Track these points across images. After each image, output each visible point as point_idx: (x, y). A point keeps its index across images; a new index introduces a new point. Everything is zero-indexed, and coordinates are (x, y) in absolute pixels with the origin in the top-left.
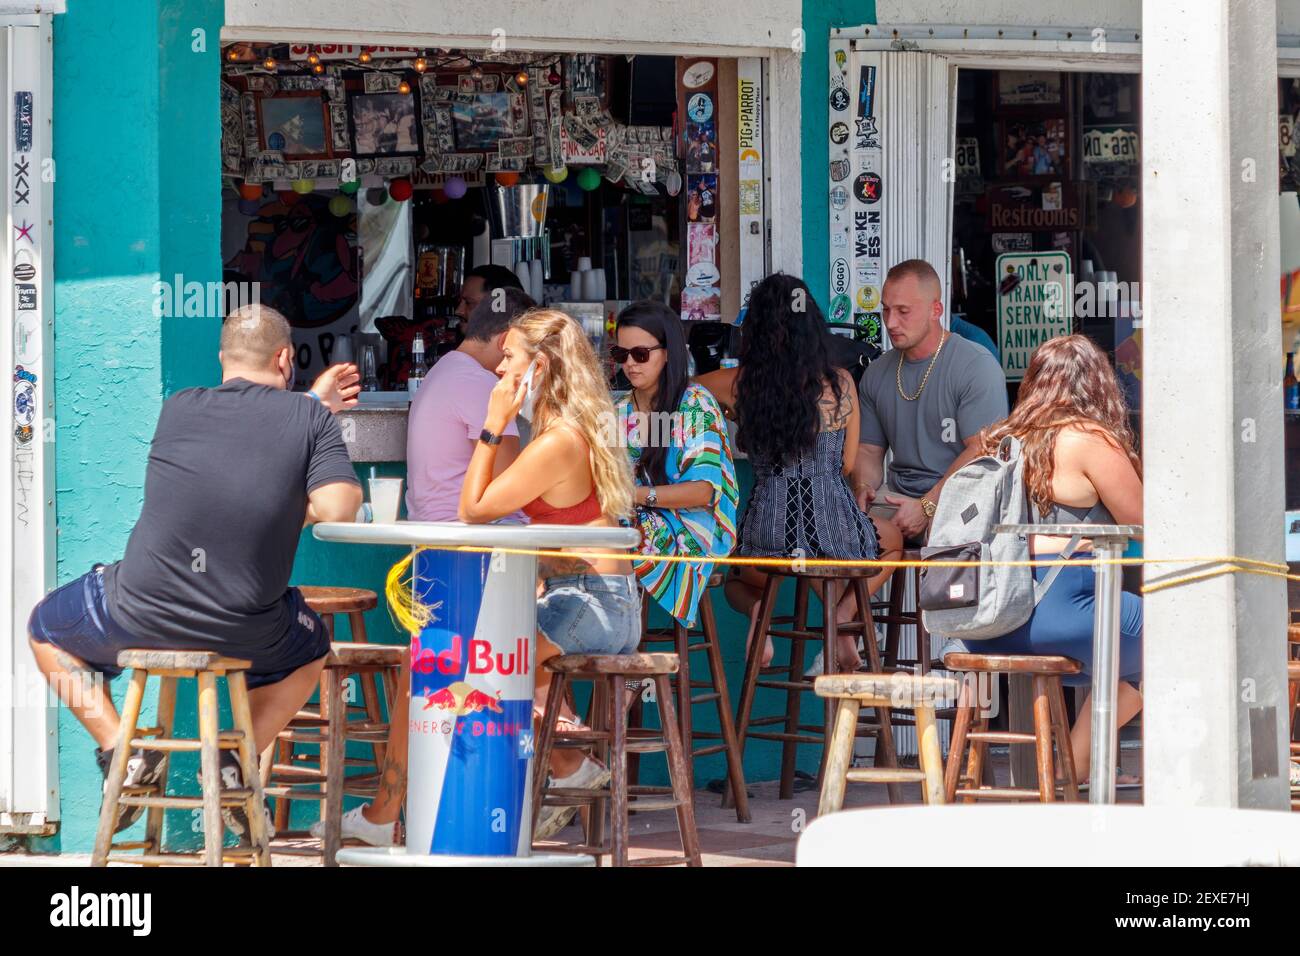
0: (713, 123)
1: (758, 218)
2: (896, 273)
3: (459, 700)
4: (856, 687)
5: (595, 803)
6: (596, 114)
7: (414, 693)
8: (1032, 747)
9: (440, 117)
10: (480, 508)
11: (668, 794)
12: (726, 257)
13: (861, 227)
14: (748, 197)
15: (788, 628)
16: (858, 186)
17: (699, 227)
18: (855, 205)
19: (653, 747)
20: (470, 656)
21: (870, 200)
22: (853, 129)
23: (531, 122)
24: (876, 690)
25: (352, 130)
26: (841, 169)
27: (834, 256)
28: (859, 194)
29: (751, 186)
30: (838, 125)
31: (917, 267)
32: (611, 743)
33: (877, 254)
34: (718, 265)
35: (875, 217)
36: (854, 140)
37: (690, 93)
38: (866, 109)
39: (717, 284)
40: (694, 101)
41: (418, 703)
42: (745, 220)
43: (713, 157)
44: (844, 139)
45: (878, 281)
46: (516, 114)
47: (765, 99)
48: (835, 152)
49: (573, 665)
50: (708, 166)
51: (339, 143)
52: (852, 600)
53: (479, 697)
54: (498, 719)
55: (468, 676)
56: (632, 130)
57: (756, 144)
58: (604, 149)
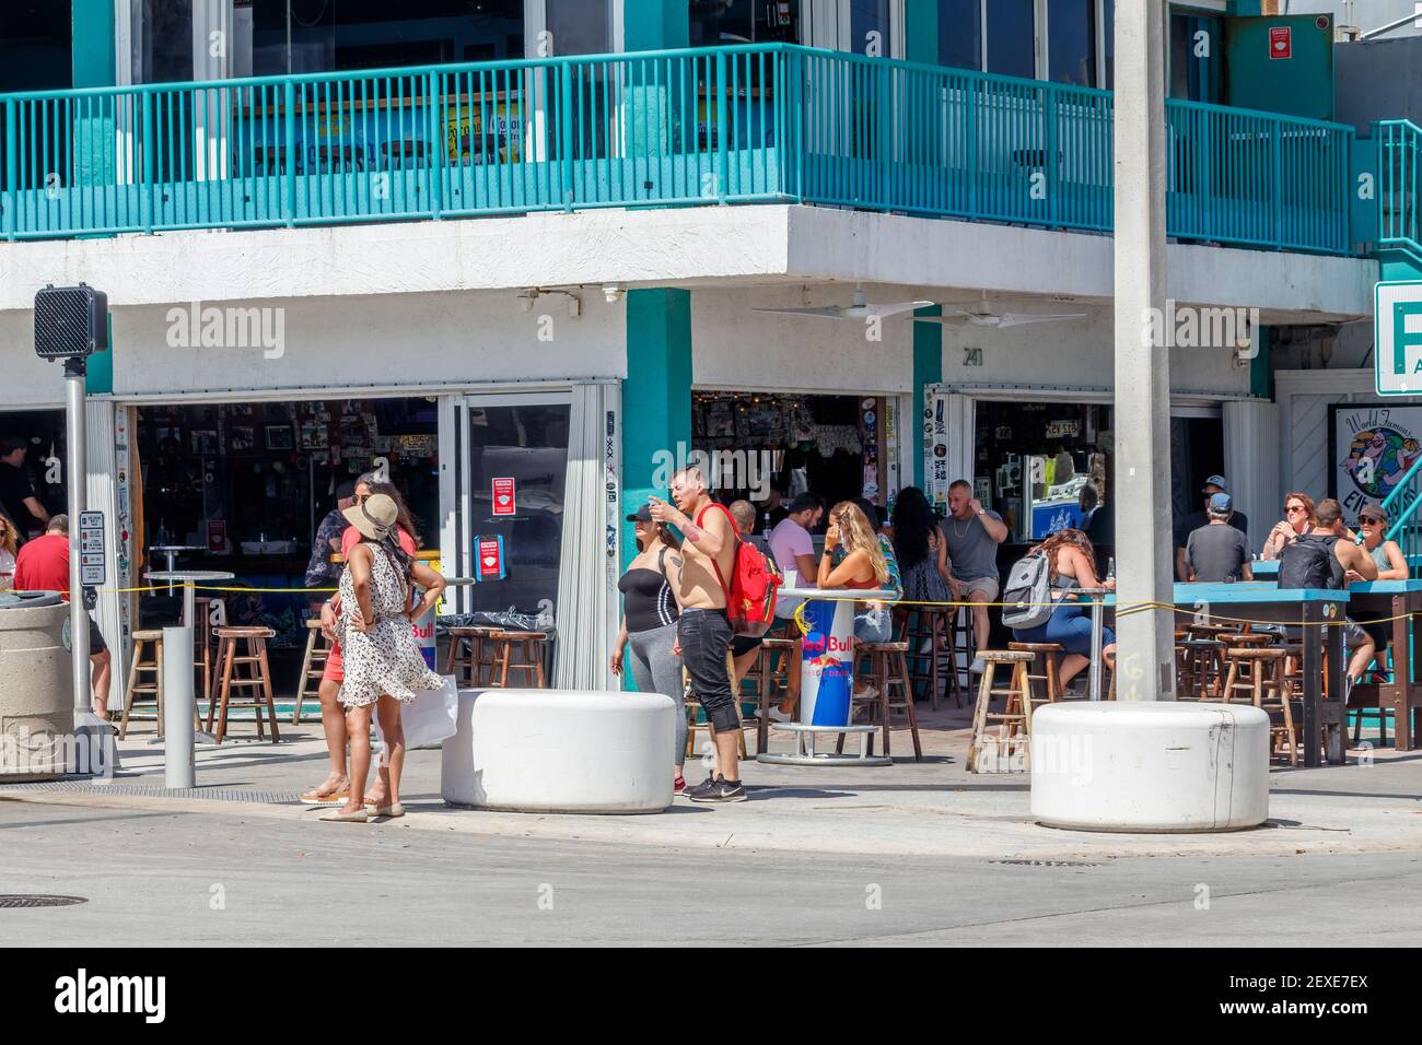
0: (875, 423)
1: (895, 463)
2: (954, 485)
3: (824, 662)
4: (994, 655)
5: (872, 703)
6: (809, 420)
7: (804, 658)
8: (1046, 681)
9: (744, 421)
10: (827, 583)
11: (904, 701)
12: (881, 480)
13: (937, 467)
14: (890, 454)
15: (915, 633)
16: (936, 450)
17: (869, 467)
18: (935, 458)
19: (898, 681)
20: (827, 643)
21: (941, 456)
22: (934, 426)
23: (783, 423)
24: (1003, 657)
25: (706, 427)
26: (929, 442)
27: (926, 478)
28: (936, 454)
29: (892, 450)
30: (928, 424)
31: (962, 483)
32: (881, 680)
33: (943, 478)
34: (877, 483)
35: (943, 463)
36: (935, 431)
37: (866, 411)
38: (939, 418)
39: (877, 491)
40: (867, 414)
41: (806, 663)
42: (889, 464)
43: (876, 438)
44: (930, 430)
45: (946, 489)
46: (777, 420)
47: (898, 414)
48: (926, 436)
49: (865, 647)
50: (873, 441)
51: (700, 433)
52: (942, 621)
53: (831, 660)
54: (839, 669)
55: (828, 652)
56: (823, 427)
57: (894, 432)
58: (812, 435)
